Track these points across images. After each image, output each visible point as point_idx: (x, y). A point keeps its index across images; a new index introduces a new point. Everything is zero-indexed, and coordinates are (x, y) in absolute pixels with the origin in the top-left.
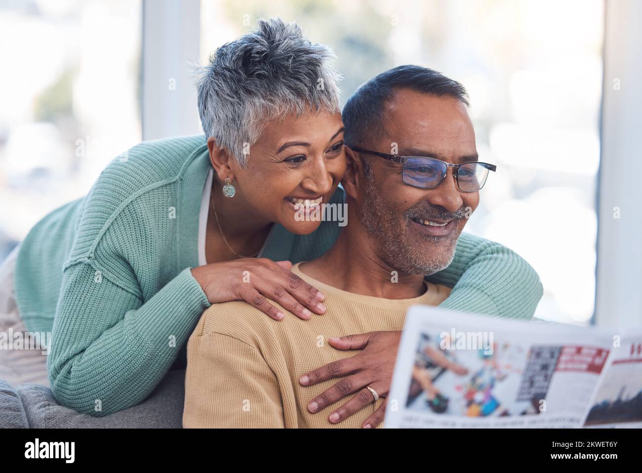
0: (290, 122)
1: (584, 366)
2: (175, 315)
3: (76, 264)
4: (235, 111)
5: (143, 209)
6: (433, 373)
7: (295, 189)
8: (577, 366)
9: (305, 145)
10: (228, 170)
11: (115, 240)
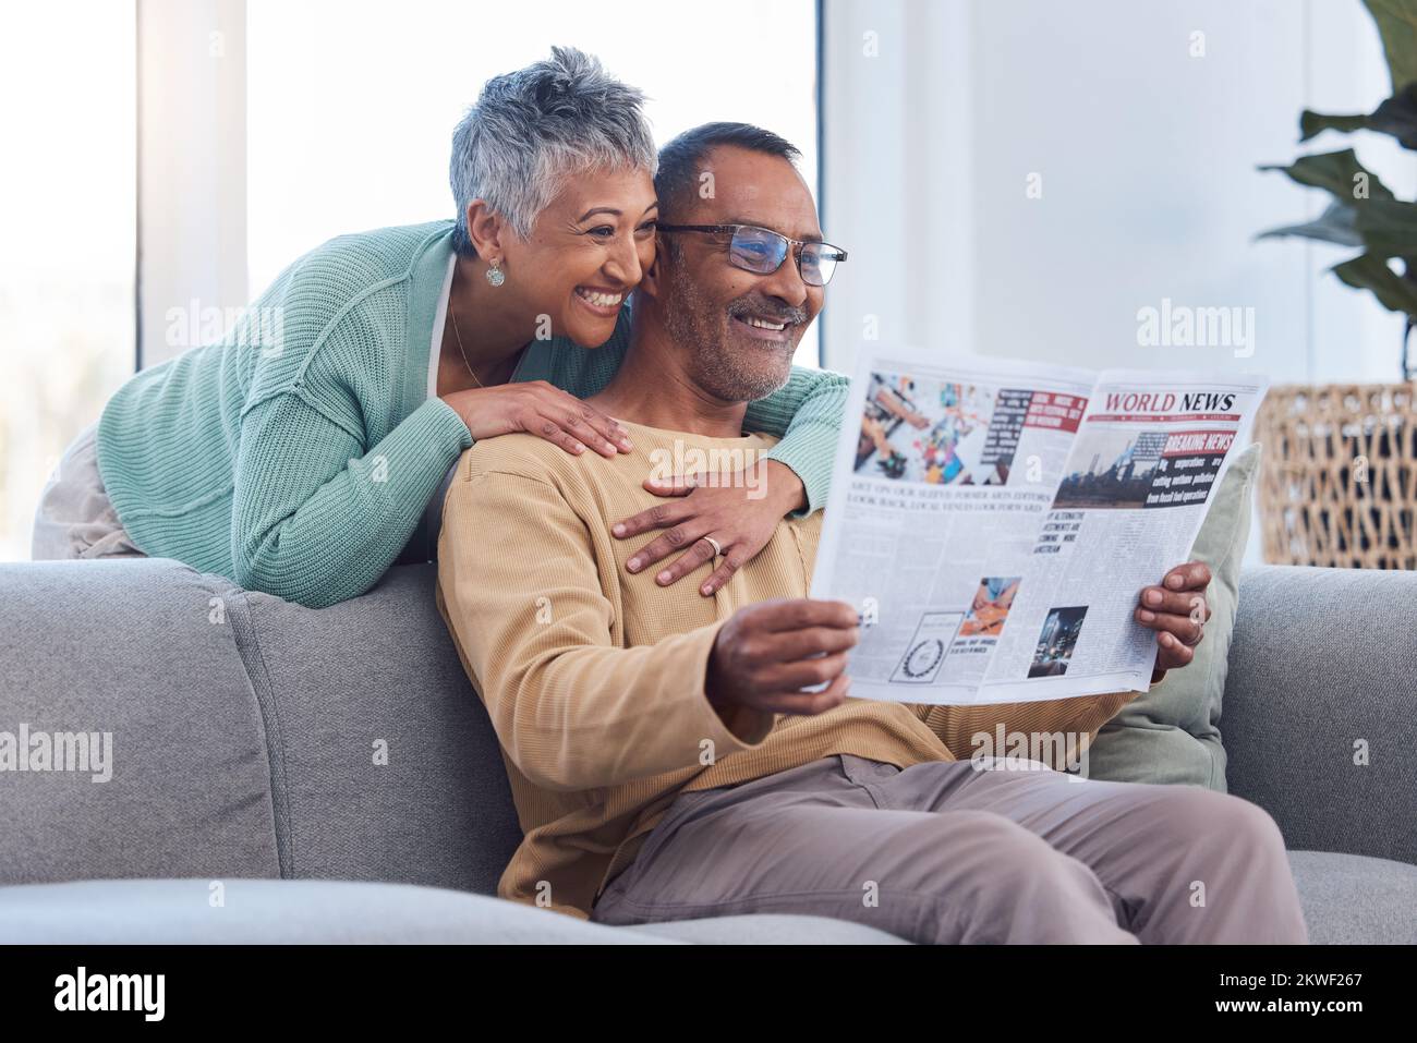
0: (600, 179)
1: (1057, 422)
2: (425, 458)
3: (275, 397)
4: (522, 160)
5: (373, 315)
6: (887, 425)
7: (594, 274)
8: (1049, 421)
9: (616, 213)
10: (496, 249)
11: (335, 359)
